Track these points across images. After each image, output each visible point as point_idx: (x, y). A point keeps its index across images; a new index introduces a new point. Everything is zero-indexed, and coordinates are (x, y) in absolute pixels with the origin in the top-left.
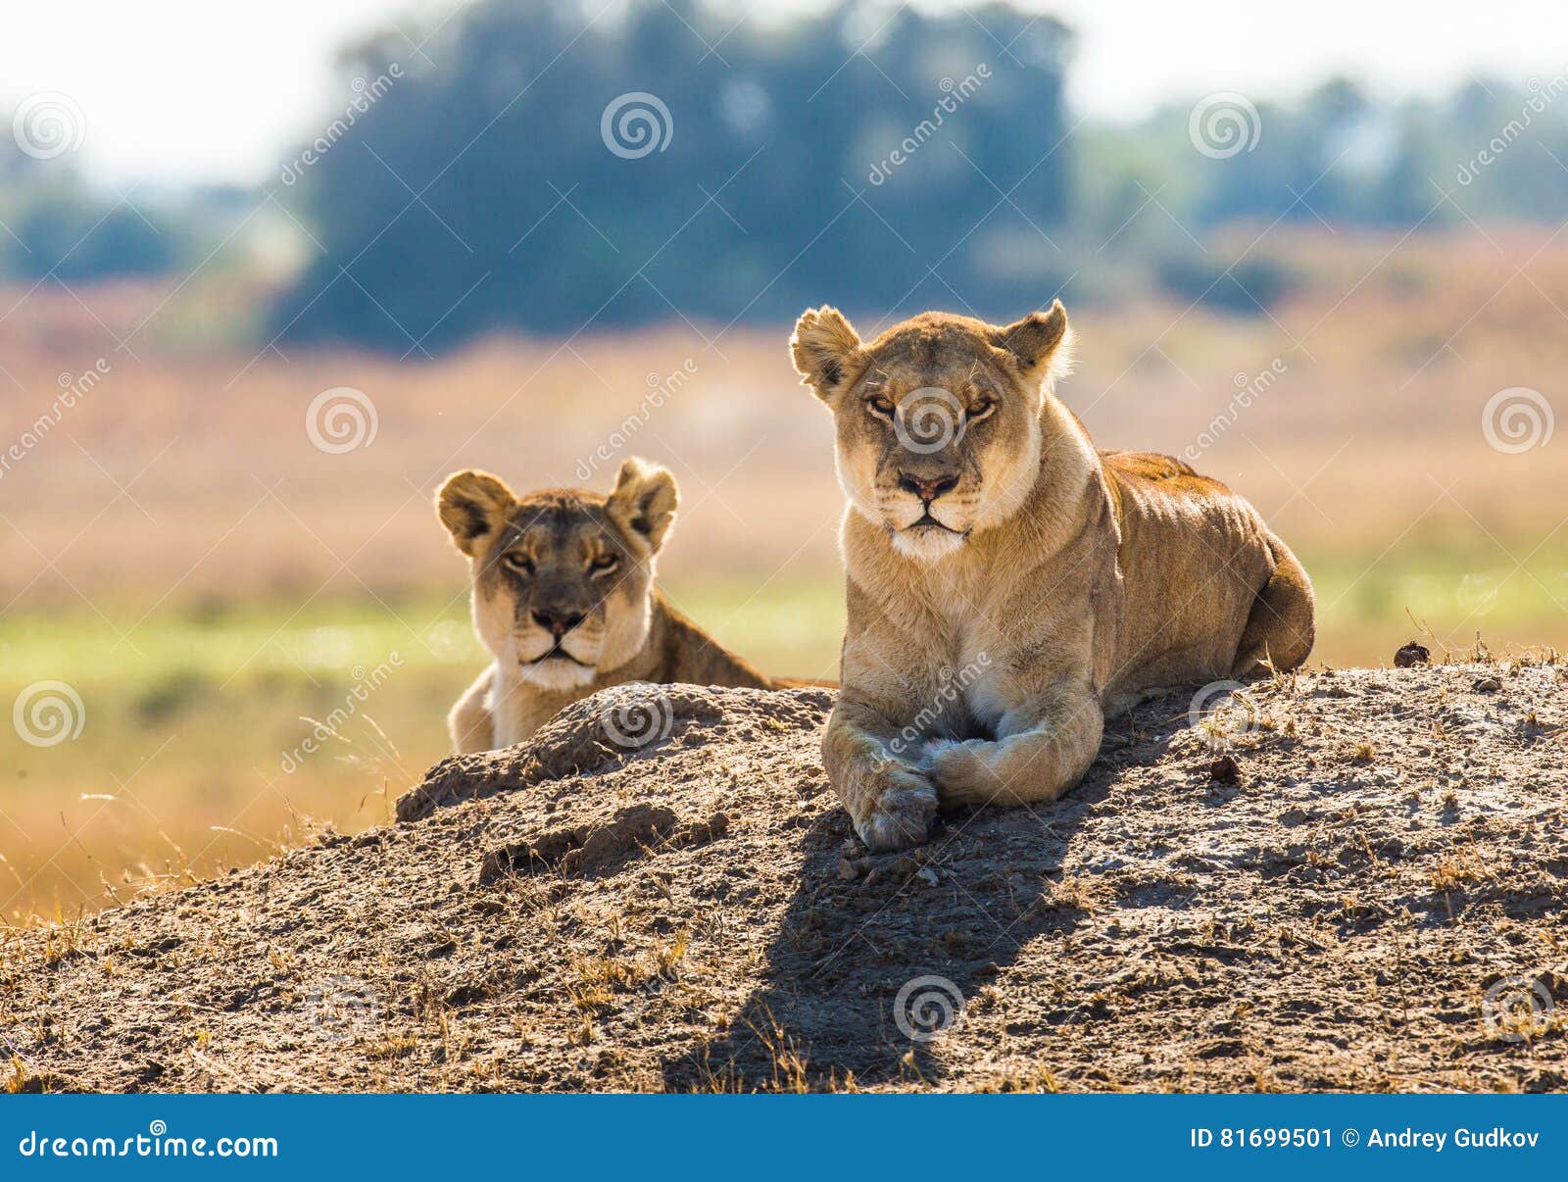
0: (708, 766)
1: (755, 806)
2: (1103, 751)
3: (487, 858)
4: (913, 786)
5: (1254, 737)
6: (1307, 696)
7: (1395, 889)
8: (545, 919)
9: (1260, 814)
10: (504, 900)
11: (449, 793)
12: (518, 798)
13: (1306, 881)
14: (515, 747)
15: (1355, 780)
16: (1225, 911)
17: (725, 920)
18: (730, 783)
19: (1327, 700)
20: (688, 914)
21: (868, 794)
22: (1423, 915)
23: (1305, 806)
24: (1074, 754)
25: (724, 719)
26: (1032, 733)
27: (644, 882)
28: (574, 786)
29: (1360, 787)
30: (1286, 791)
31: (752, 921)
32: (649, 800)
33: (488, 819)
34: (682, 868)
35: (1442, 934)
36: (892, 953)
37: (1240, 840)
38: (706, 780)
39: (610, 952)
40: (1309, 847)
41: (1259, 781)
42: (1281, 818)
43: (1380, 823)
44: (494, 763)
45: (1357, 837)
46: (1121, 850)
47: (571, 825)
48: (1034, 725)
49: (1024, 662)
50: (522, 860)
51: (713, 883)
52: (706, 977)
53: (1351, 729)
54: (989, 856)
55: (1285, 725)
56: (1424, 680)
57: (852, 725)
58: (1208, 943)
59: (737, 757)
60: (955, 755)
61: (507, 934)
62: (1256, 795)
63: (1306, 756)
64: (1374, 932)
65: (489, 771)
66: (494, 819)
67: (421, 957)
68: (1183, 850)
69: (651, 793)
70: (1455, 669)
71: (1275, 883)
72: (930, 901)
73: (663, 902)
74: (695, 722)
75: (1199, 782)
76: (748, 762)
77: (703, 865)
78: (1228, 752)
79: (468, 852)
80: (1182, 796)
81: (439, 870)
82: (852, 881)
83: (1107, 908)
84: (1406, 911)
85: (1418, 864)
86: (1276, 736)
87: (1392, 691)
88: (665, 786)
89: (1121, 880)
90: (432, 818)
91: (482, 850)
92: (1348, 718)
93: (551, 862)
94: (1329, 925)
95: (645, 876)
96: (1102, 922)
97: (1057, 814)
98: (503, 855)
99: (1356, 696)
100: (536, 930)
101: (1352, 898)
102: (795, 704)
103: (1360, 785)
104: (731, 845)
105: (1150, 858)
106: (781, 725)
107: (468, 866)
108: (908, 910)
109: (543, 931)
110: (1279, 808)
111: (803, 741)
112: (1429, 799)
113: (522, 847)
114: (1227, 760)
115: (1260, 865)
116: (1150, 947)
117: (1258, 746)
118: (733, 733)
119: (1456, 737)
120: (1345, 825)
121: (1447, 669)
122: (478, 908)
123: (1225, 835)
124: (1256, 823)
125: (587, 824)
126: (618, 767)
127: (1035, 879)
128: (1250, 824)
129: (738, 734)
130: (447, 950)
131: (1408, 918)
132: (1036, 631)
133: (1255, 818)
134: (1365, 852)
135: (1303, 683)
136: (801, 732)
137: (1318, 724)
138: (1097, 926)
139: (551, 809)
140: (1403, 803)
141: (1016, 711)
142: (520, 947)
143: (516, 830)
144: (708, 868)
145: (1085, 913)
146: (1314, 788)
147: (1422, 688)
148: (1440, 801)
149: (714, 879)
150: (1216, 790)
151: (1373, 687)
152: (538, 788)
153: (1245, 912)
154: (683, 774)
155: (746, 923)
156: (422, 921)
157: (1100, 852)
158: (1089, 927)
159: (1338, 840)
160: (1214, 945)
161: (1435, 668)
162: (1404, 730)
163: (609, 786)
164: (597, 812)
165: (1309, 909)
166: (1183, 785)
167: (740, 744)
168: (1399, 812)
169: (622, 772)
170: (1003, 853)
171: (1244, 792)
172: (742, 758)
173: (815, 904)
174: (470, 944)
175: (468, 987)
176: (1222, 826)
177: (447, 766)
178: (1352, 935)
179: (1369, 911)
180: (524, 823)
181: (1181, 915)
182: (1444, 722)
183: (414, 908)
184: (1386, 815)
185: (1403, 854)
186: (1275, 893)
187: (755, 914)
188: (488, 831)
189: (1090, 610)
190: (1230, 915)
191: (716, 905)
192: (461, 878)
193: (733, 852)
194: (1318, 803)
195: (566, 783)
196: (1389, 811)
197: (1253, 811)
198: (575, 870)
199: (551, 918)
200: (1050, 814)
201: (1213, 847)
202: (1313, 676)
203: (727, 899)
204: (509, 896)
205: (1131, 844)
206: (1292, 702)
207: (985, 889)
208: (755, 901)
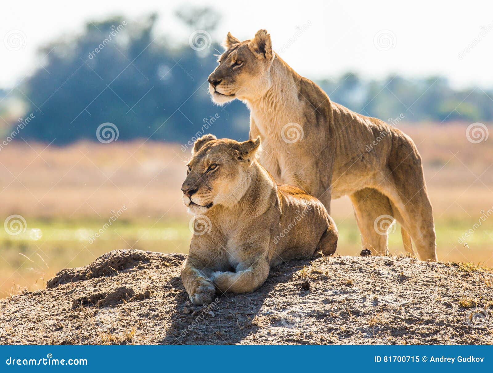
0: (144, 276)
1: (159, 289)
2: (268, 278)
3: (74, 301)
4: (208, 285)
5: (315, 276)
6: (333, 264)
7: (357, 325)
8: (91, 321)
9: (316, 300)
10: (79, 314)
11: (64, 280)
12: (85, 283)
13: (329, 321)
14: (85, 267)
15: (346, 291)
16: (304, 329)
17: (148, 324)
18: (151, 281)
19: (339, 265)
20: (136, 322)
21: (193, 287)
22: (365, 334)
23: (330, 298)
24: (259, 278)
25: (150, 261)
26: (247, 271)
27: (123, 311)
28: (103, 280)
29: (348, 293)
30: (325, 293)
31: (156, 325)
32: (126, 285)
33: (75, 289)
34: (135, 307)
35: (371, 340)
36: (199, 337)
37: (309, 307)
38: (144, 280)
39: (111, 332)
40: (331, 311)
41: (316, 289)
42: (323, 301)
43: (353, 304)
44: (78, 272)
45: (346, 309)
46: (272, 309)
47: (101, 292)
48: (247, 268)
49: (247, 247)
50: (85, 302)
51: (144, 312)
52: (141, 342)
53: (346, 275)
54: (231, 308)
55: (325, 272)
56: (369, 261)
57: (191, 265)
58: (298, 339)
59: (154, 274)
60: (222, 276)
61: (79, 325)
62: (315, 294)
63: (331, 282)
64: (350, 338)
65: (76, 274)
66: (77, 289)
67: (52, 331)
68: (292, 309)
69: (126, 283)
70: (379, 258)
71: (320, 322)
72: (212, 321)
73: (129, 318)
74: (141, 262)
75: (298, 289)
76: (157, 275)
77: (142, 306)
78: (307, 280)
79: (68, 299)
80: (292, 293)
81: (59, 304)
82: (188, 314)
83: (267, 327)
84: (360, 332)
85: (365, 318)
86: (322, 276)
87: (359, 263)
88: (131, 281)
89: (272, 318)
90: (58, 288)
91: (73, 298)
92: (345, 271)
93: (94, 303)
94: (336, 335)
95: (123, 309)
96: (265, 331)
97: (253, 296)
98: (79, 300)
99: (348, 264)
100: (88, 324)
101: (344, 328)
102: (173, 258)
103: (348, 292)
104: (151, 301)
105: (281, 312)
106: (168, 264)
107: (68, 303)
108: (205, 324)
109: (91, 325)
110: (322, 298)
111: (175, 269)
112: (369, 298)
113: (85, 298)
114: (307, 282)
115: (315, 316)
116: (280, 340)
117: (317, 279)
118: (153, 266)
119: (378, 279)
120: (342, 305)
121: (377, 258)
122: (71, 316)
123: (305, 306)
124: (315, 302)
125: (106, 292)
126: (116, 275)
127: (245, 316)
128: (313, 303)
129: (155, 266)
130: (61, 329)
131: (361, 334)
132: (252, 238)
133: (315, 301)
134: (348, 313)
135: (332, 259)
136: (174, 267)
137: (335, 273)
138: (263, 332)
139: (95, 287)
140: (361, 298)
141: (243, 263)
142: (83, 329)
143: (84, 293)
144: (143, 308)
145: (260, 328)
146: (333, 292)
147: (368, 263)
148: (372, 298)
149: (145, 311)
150: (303, 292)
151: (353, 262)
152: (91, 280)
153: (310, 330)
154: (137, 278)
155: (154, 325)
156: (53, 320)
157: (266, 309)
158: (261, 332)
159: (340, 309)
160: (300, 340)
161: (373, 257)
162: (362, 276)
163: (114, 281)
164: (110, 288)
165: (330, 330)
166: (293, 289)
167: (155, 269)
168: (359, 301)
169: (118, 276)
170: (235, 307)
171: (312, 292)
172: (155, 274)
173: (176, 320)
174: (68, 327)
175: (66, 341)
176: (304, 303)
177: (63, 272)
178: (343, 339)
179: (349, 332)
180: (86, 290)
181: (290, 330)
182: (375, 274)
183: (51, 315)
184: (355, 302)
185: (360, 314)
186: (320, 324)
187: (157, 323)
188: (75, 292)
189: (269, 234)
190: (305, 331)
191: (145, 319)
192: (66, 307)
193: (151, 303)
194: (334, 297)
195: (100, 279)
196: (356, 301)
197: (314, 299)
198: (101, 306)
199: (93, 321)
200: (251, 296)
201: (301, 309)
202: (335, 258)
203: (149, 317)
204: (81, 313)
205: (275, 307)
206: (328, 265)
207: (230, 318)
208: (157, 319)
